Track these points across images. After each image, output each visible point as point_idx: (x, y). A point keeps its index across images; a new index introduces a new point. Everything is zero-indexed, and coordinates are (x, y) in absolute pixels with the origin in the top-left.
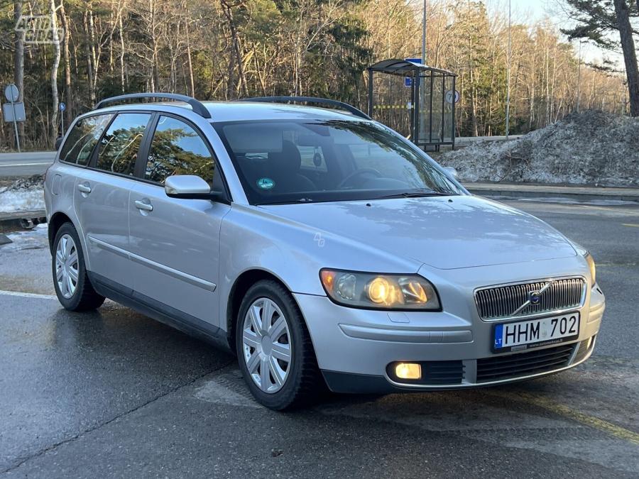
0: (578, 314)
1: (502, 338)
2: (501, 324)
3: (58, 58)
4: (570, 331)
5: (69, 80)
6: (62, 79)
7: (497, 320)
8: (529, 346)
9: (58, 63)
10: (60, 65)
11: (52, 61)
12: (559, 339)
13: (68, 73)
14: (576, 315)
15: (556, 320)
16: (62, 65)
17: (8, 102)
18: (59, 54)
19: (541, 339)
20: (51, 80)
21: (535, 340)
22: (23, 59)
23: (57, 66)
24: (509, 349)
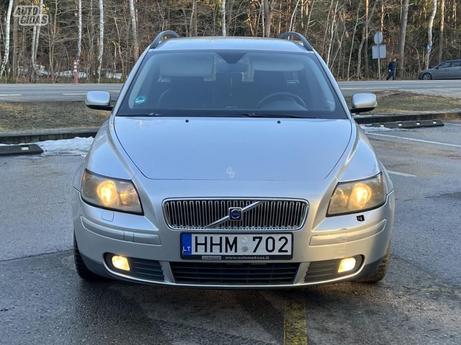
0: (290, 235)
1: (191, 246)
2: (190, 234)
3: (435, 12)
4: (280, 251)
5: (442, 28)
6: (436, 28)
7: (188, 229)
8: (223, 257)
9: (434, 15)
10: (436, 17)
11: (430, 14)
12: (265, 256)
13: (442, 23)
14: (289, 237)
15: (261, 238)
16: (438, 17)
17: (375, 44)
18: (436, 9)
19: (240, 253)
20: (427, 29)
21: (231, 253)
22: (407, 13)
23: (433, 17)
24: (199, 257)
